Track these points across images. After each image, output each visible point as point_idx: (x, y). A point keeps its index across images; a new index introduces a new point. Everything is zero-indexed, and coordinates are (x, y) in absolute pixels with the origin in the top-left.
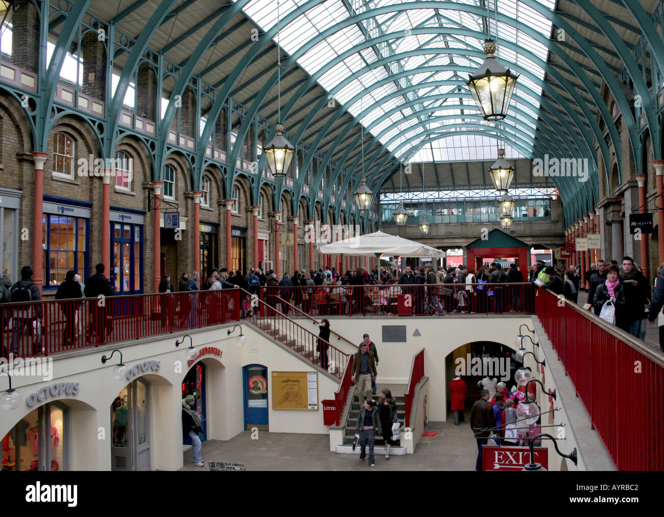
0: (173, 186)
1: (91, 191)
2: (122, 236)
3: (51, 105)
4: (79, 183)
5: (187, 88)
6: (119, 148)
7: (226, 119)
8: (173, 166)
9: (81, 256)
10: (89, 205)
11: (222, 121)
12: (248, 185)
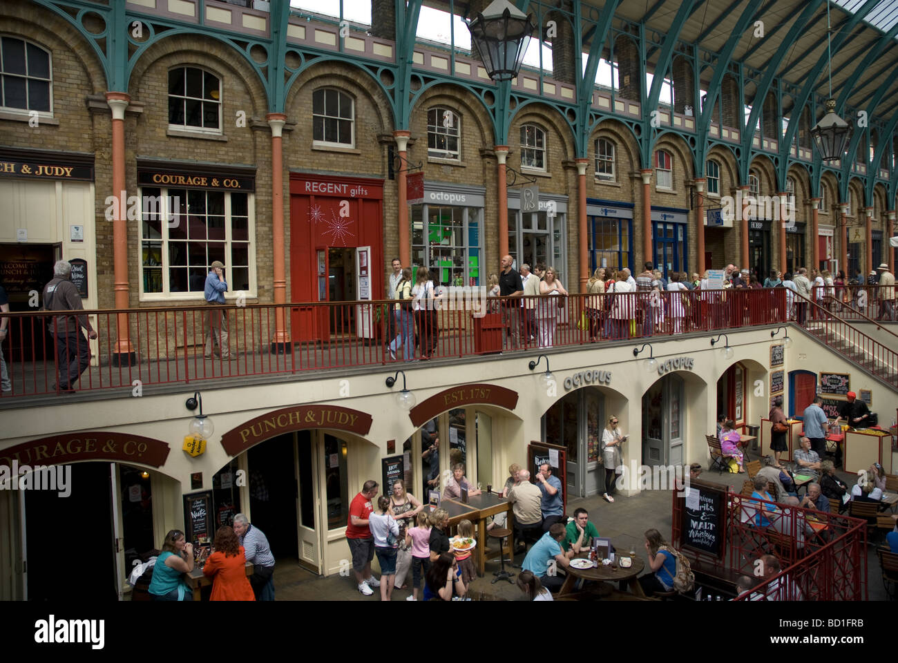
0: (718, 182)
1: (632, 192)
2: (666, 235)
3: (588, 112)
4: (620, 185)
5: (727, 76)
6: (658, 148)
7: (776, 104)
8: (717, 161)
9: (624, 255)
10: (630, 206)
11: (771, 106)
12: (806, 176)
